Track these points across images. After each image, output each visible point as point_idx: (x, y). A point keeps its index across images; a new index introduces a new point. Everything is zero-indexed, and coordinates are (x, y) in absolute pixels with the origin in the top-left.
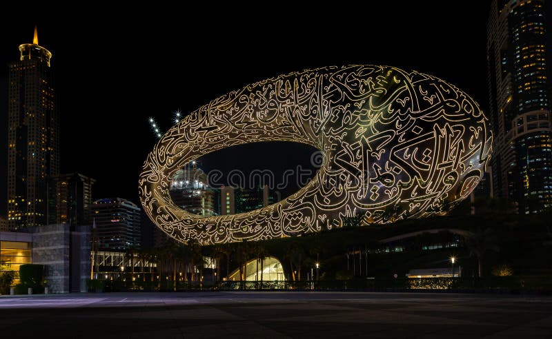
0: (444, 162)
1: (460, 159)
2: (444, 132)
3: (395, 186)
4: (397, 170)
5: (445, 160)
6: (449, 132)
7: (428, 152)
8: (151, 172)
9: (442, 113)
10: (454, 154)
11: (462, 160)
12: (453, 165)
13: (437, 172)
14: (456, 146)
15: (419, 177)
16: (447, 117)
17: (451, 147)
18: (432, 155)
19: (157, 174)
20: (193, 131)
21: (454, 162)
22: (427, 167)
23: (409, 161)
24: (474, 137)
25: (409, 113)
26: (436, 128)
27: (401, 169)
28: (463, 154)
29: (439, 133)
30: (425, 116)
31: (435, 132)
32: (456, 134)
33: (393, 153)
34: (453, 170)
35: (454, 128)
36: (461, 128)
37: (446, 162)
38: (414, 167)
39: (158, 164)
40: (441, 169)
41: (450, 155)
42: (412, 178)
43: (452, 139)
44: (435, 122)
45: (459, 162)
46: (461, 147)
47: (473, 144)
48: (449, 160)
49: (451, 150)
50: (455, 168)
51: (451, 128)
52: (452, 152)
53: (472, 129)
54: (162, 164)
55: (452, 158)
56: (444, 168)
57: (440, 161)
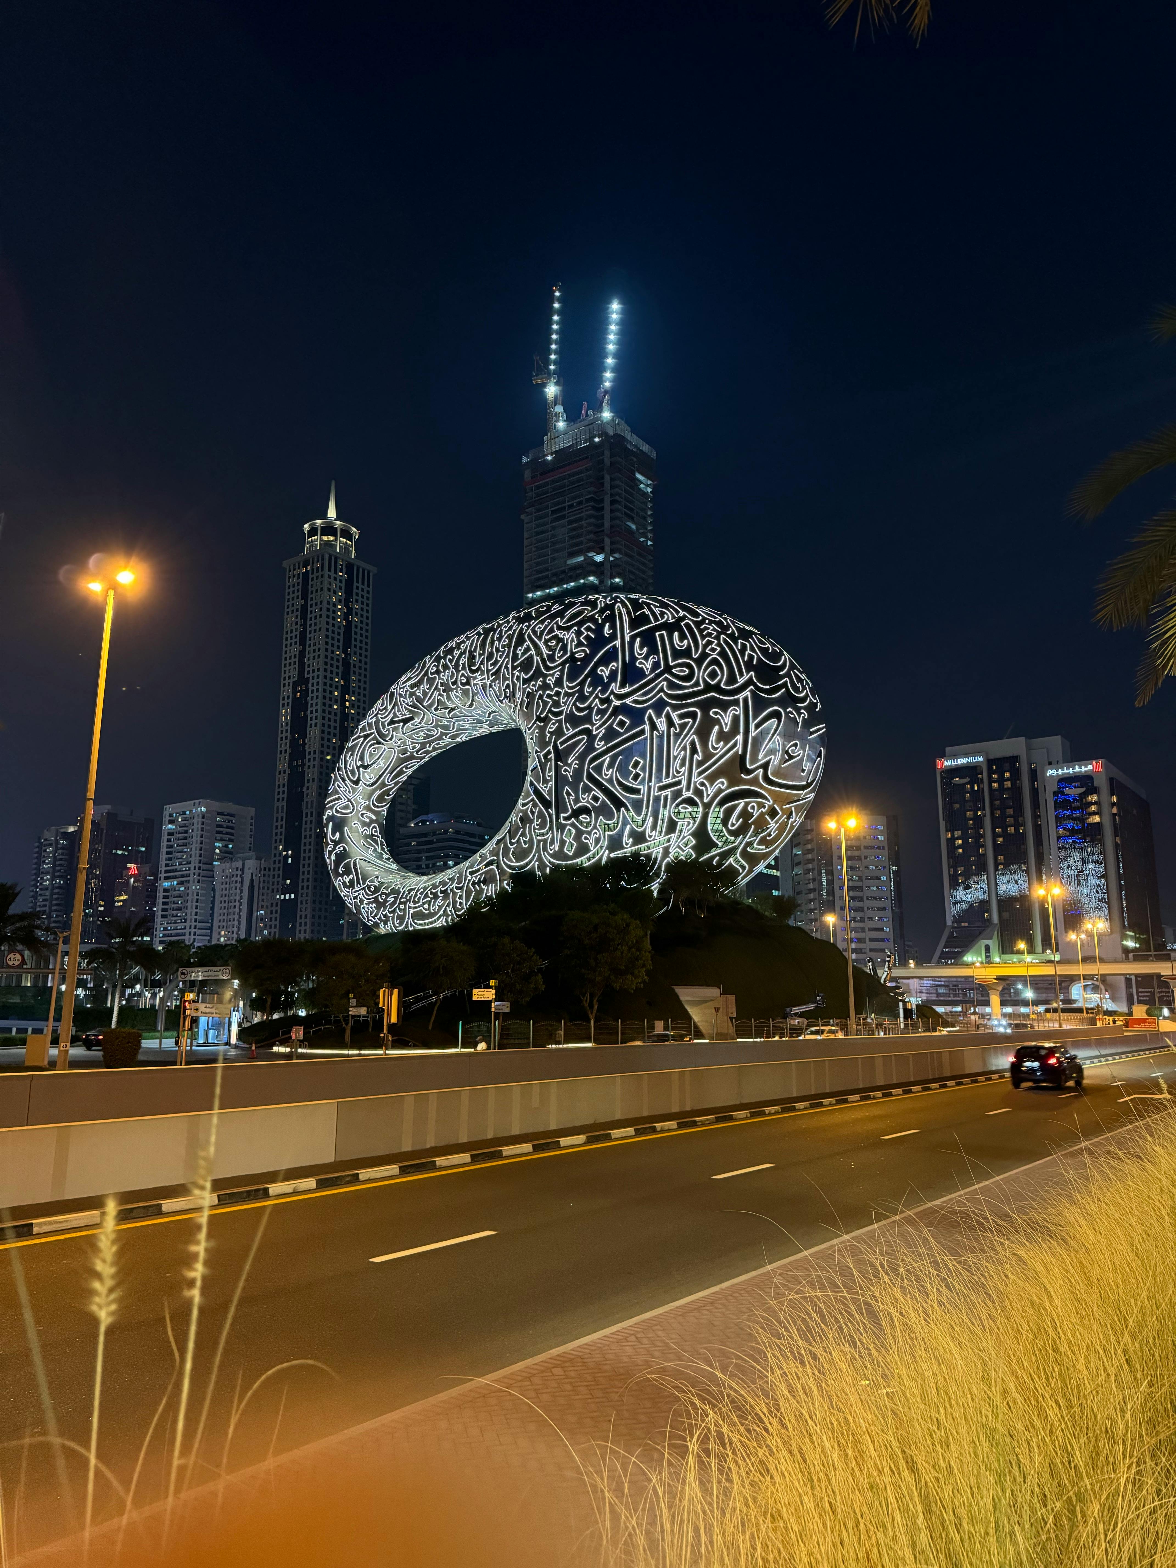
0: (665, 781)
1: (695, 773)
2: (661, 724)
3: (595, 827)
4: (596, 799)
5: (667, 776)
6: (670, 723)
7: (636, 764)
8: (339, 798)
9: (662, 690)
10: (683, 764)
11: (700, 774)
12: (684, 785)
13: (657, 799)
14: (684, 749)
15: (627, 810)
16: (671, 697)
17: (674, 752)
18: (643, 769)
19: (349, 800)
20: (384, 727)
21: (684, 780)
22: (637, 791)
23: (610, 781)
24: (721, 727)
25: (612, 692)
26: (650, 718)
27: (601, 796)
28: (700, 763)
29: (653, 727)
30: (635, 697)
31: (647, 727)
32: (683, 726)
33: (588, 768)
34: (686, 795)
35: (681, 716)
36: (693, 715)
37: (670, 780)
38: (619, 792)
39: (348, 782)
40: (663, 793)
41: (675, 765)
42: (618, 811)
43: (677, 736)
44: (647, 708)
45: (695, 778)
46: (694, 751)
47: (718, 742)
48: (674, 777)
49: (675, 758)
50: (688, 789)
51: (674, 716)
52: (678, 762)
53: (716, 713)
54: (356, 782)
55: (678, 772)
56: (668, 792)
57: (659, 780)
